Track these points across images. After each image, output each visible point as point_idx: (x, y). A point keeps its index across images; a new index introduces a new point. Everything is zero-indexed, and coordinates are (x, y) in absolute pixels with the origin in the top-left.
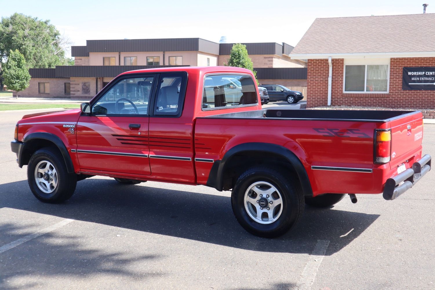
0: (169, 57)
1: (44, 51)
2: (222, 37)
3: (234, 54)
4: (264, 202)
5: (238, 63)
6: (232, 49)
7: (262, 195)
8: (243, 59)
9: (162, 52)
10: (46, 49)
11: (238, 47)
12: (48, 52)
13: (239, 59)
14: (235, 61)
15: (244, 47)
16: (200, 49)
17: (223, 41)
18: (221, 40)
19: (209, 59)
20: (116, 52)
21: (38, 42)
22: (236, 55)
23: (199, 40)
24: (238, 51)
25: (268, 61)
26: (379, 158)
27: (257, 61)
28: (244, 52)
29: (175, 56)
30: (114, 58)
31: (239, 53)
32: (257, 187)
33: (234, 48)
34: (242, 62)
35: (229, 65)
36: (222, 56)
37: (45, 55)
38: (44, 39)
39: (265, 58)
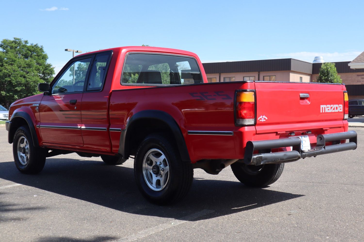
0: (264, 77)
1: (163, 75)
2: (316, 57)
3: (323, 72)
4: (155, 169)
5: (327, 80)
6: (321, 67)
7: (157, 162)
8: (331, 76)
9: (257, 72)
10: (165, 74)
11: (327, 65)
12: (166, 76)
13: (328, 76)
14: (323, 78)
15: (333, 65)
16: (292, 69)
17: (317, 61)
18: (315, 61)
19: (302, 77)
20: (217, 73)
21: (159, 68)
22: (325, 73)
23: (292, 61)
24: (327, 69)
25: (361, 78)
26: (239, 119)
27: (350, 79)
28: (333, 70)
29: (269, 76)
30: (215, 79)
31: (327, 70)
32: (153, 155)
33: (322, 66)
34: (330, 79)
35: (318, 82)
36: (315, 75)
37: (164, 79)
38: (164, 66)
39: (358, 75)
